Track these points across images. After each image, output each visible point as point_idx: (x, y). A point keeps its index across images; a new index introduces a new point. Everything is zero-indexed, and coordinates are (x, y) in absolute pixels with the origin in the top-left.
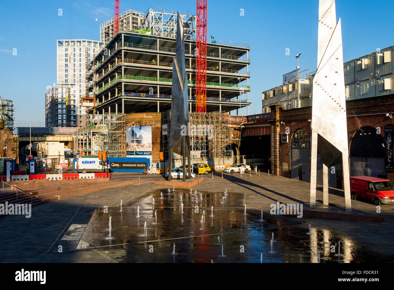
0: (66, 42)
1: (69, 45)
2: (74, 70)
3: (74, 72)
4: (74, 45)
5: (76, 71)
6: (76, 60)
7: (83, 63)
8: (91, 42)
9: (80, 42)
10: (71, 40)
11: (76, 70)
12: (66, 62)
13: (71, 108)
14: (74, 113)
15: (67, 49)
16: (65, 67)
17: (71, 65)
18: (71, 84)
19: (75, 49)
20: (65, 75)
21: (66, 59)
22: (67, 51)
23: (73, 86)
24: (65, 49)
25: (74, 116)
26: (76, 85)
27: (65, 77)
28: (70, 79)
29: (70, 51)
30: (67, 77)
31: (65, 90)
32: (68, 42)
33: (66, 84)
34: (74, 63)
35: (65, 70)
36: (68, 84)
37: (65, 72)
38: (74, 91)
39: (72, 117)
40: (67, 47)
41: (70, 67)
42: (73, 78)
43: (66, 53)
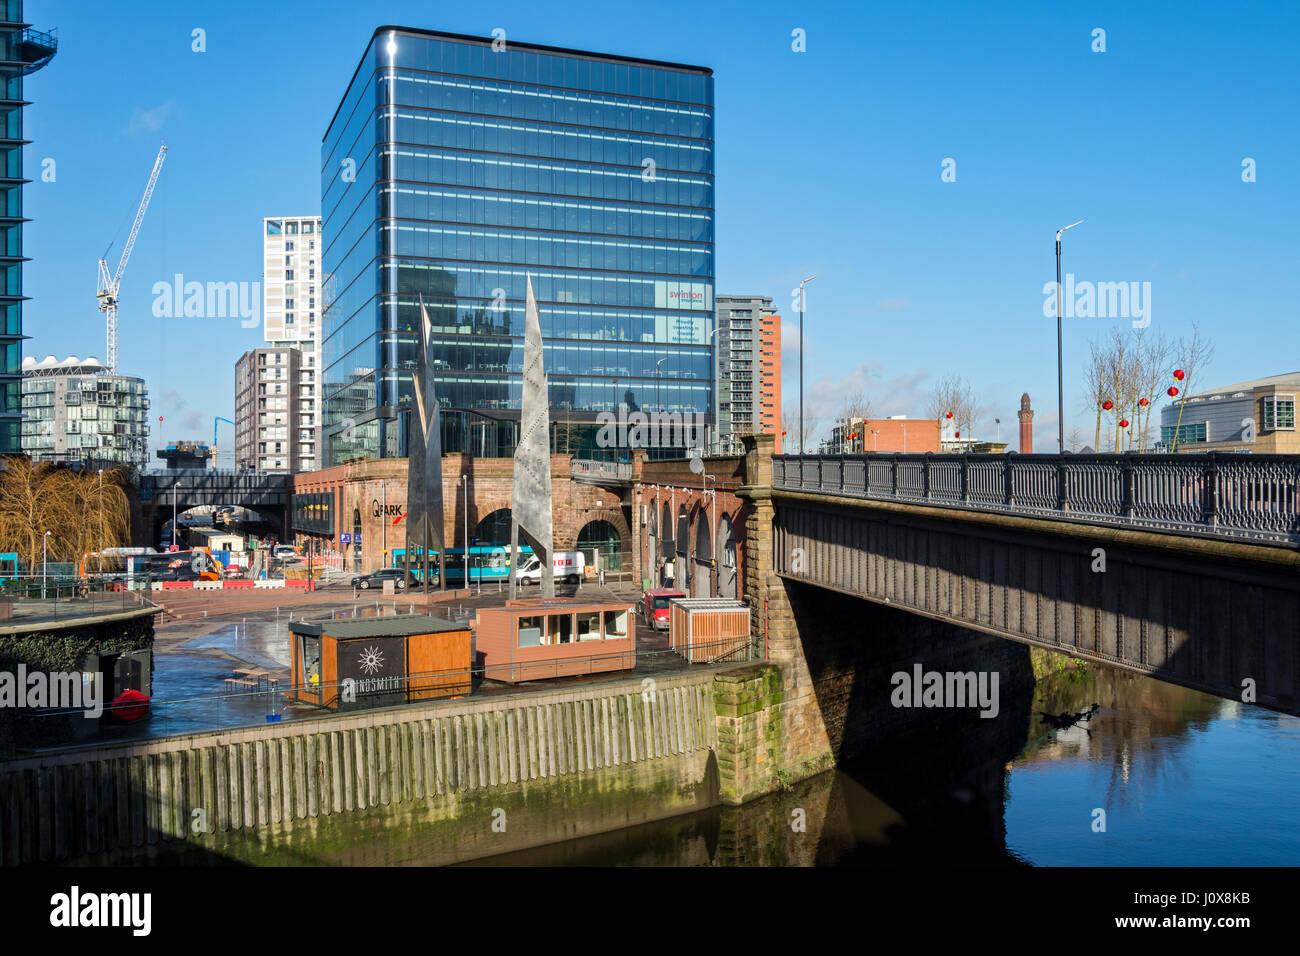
1: (297, 233)
2: (312, 300)
3: (312, 306)
4: (312, 231)
5: (316, 306)
6: (316, 274)
10: (303, 217)
11: (316, 301)
12: (288, 279)
13: (302, 409)
14: (311, 423)
15: (292, 244)
16: (286, 293)
17: (303, 289)
18: (302, 342)
19: (312, 243)
20: (287, 315)
21: (288, 271)
22: (292, 248)
23: (308, 346)
24: (287, 244)
25: (311, 431)
26: (316, 343)
27: (287, 322)
28: (300, 326)
29: (300, 249)
30: (292, 322)
31: (285, 357)
32: (294, 224)
33: (290, 342)
34: (312, 281)
35: (287, 301)
36: (295, 342)
37: (287, 307)
38: (311, 359)
39: (304, 432)
40: (291, 238)
41: (300, 293)
42: (307, 324)
43: (289, 253)
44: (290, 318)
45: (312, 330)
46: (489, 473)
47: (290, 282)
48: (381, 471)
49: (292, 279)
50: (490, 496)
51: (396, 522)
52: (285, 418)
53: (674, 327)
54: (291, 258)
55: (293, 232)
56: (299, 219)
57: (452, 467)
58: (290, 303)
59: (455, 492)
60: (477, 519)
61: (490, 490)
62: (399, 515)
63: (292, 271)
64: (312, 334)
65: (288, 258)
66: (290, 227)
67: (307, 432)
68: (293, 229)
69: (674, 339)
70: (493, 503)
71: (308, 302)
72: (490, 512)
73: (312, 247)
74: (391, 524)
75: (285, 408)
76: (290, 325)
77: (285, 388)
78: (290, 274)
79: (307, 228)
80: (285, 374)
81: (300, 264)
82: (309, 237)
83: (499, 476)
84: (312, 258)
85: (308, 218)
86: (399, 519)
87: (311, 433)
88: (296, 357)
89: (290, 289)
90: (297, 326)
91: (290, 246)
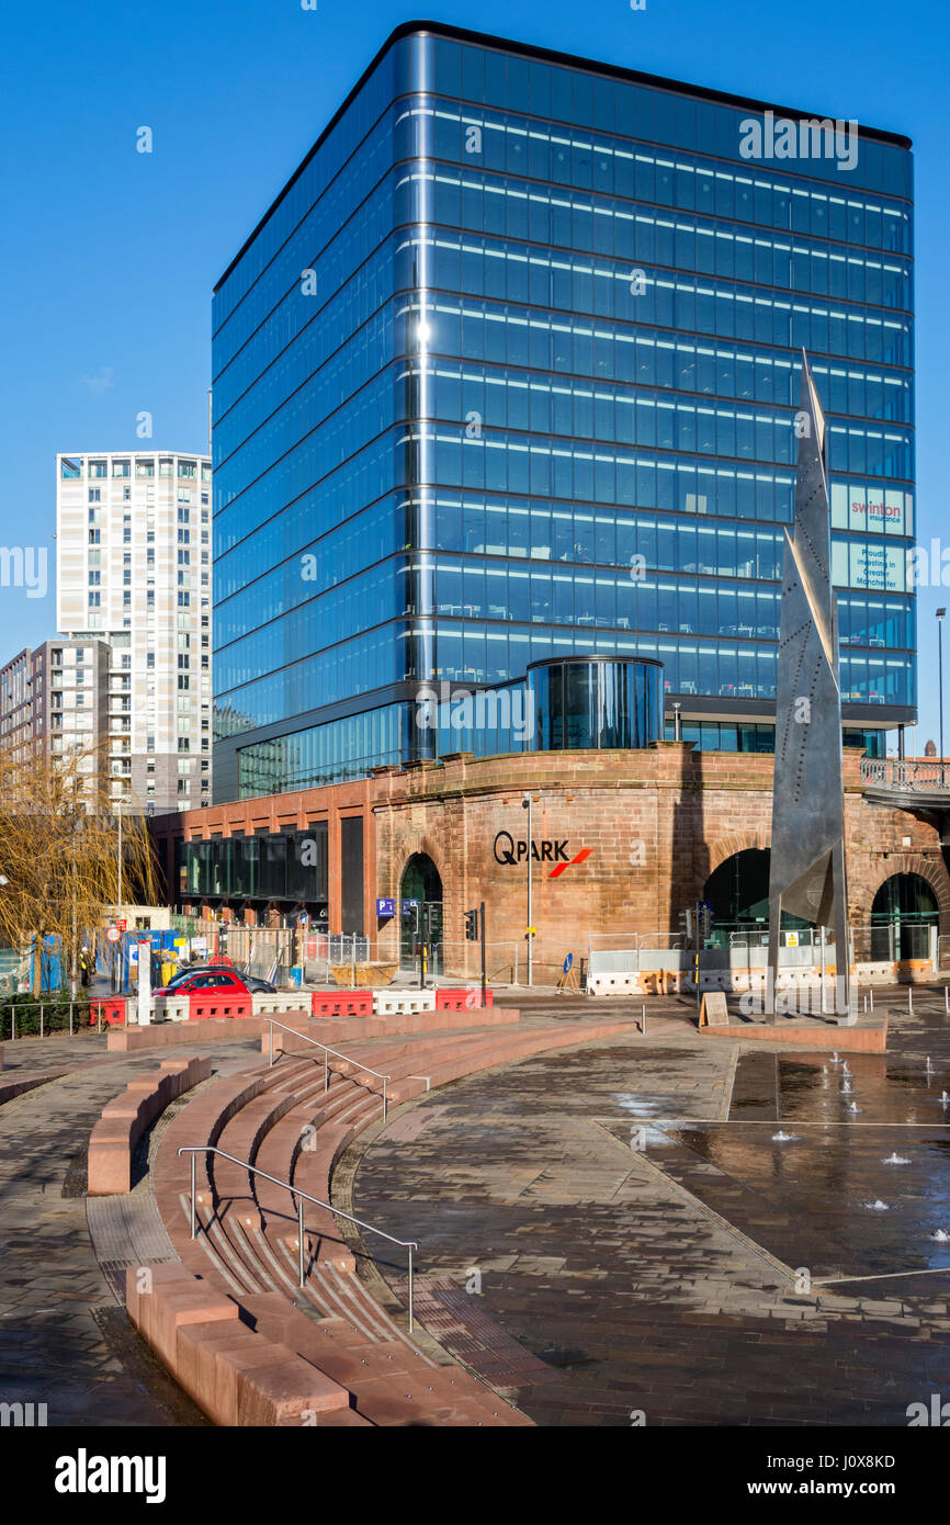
0: (91, 463)
1: (105, 476)
2: (127, 573)
3: (127, 582)
4: (126, 474)
5: (132, 581)
6: (132, 536)
7: (160, 547)
8: (194, 465)
9: (149, 464)
10: (114, 454)
11: (132, 573)
12: (92, 542)
13: (111, 730)
14: (125, 750)
15: (98, 492)
16: (90, 562)
17: (114, 557)
18: (112, 634)
19: (127, 491)
20: (91, 595)
21: (92, 531)
22: (98, 498)
23: (121, 639)
24: (91, 492)
25: (126, 761)
26: (133, 634)
27: (91, 604)
28: (110, 610)
29: (109, 499)
30: (98, 604)
31: (90, 655)
32: (101, 464)
33: (93, 633)
34: (127, 545)
35: (91, 573)
36: (102, 634)
37: (91, 583)
38: (126, 658)
39: (115, 763)
40: (96, 484)
41: (110, 562)
42: (120, 607)
43: (94, 504)
44: (95, 598)
45: (127, 616)
46: (727, 781)
47: (95, 546)
48: (521, 776)
49: (98, 542)
50: (727, 825)
51: (556, 873)
52: (91, 742)
53: (860, 562)
54: (97, 513)
55: (99, 475)
56: (109, 456)
57: (664, 768)
58: (95, 577)
59: (671, 817)
60: (708, 867)
61: (727, 813)
62: (561, 860)
63: (98, 531)
64: (127, 622)
65: (92, 512)
66: (94, 468)
67: (119, 763)
68: (99, 470)
69: (859, 581)
70: (733, 839)
71: (122, 577)
72: (727, 855)
73: (128, 497)
74: (544, 877)
75: (91, 727)
76: (94, 608)
77: (90, 698)
78: (94, 535)
79: (119, 469)
80: (90, 678)
81: (110, 521)
82: (124, 482)
83: (745, 787)
84: (127, 512)
85: (122, 455)
86: (561, 868)
87: (125, 764)
88: (104, 653)
89: (95, 557)
90: (105, 610)
91: (95, 495)
